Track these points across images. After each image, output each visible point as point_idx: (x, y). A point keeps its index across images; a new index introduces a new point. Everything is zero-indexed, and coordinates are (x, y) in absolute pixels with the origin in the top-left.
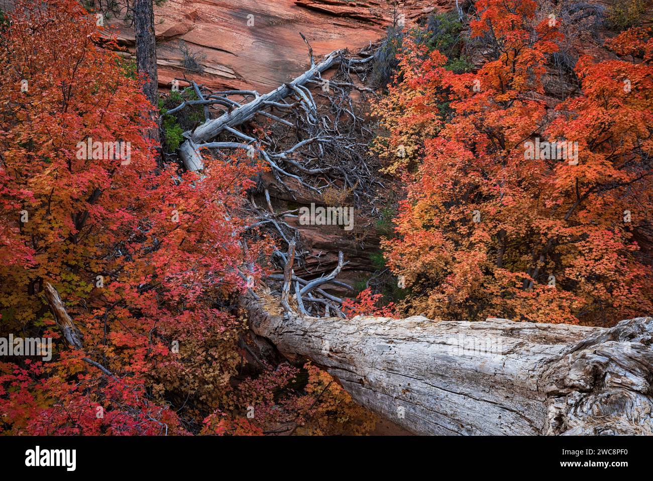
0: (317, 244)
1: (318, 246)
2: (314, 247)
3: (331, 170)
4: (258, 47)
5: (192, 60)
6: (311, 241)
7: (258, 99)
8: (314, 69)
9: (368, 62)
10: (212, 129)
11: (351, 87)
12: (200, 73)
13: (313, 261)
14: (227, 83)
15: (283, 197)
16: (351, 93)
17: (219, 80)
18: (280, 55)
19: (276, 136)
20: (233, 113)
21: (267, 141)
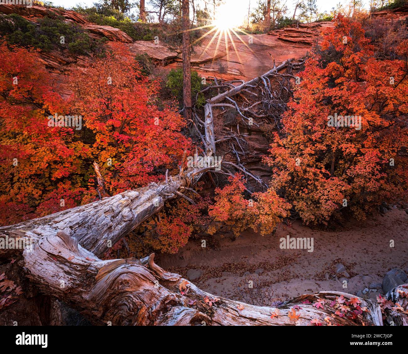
0: (256, 148)
1: (256, 149)
2: (255, 150)
3: (269, 116)
4: (254, 60)
5: (223, 68)
6: (254, 147)
7: (244, 83)
8: (275, 69)
9: (302, 64)
10: (219, 98)
11: (291, 77)
12: (225, 73)
13: (252, 156)
14: (236, 77)
15: (245, 127)
16: (291, 79)
17: (233, 76)
18: (263, 63)
19: (251, 100)
20: (231, 91)
21: (247, 102)
